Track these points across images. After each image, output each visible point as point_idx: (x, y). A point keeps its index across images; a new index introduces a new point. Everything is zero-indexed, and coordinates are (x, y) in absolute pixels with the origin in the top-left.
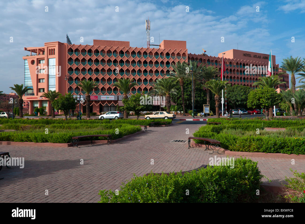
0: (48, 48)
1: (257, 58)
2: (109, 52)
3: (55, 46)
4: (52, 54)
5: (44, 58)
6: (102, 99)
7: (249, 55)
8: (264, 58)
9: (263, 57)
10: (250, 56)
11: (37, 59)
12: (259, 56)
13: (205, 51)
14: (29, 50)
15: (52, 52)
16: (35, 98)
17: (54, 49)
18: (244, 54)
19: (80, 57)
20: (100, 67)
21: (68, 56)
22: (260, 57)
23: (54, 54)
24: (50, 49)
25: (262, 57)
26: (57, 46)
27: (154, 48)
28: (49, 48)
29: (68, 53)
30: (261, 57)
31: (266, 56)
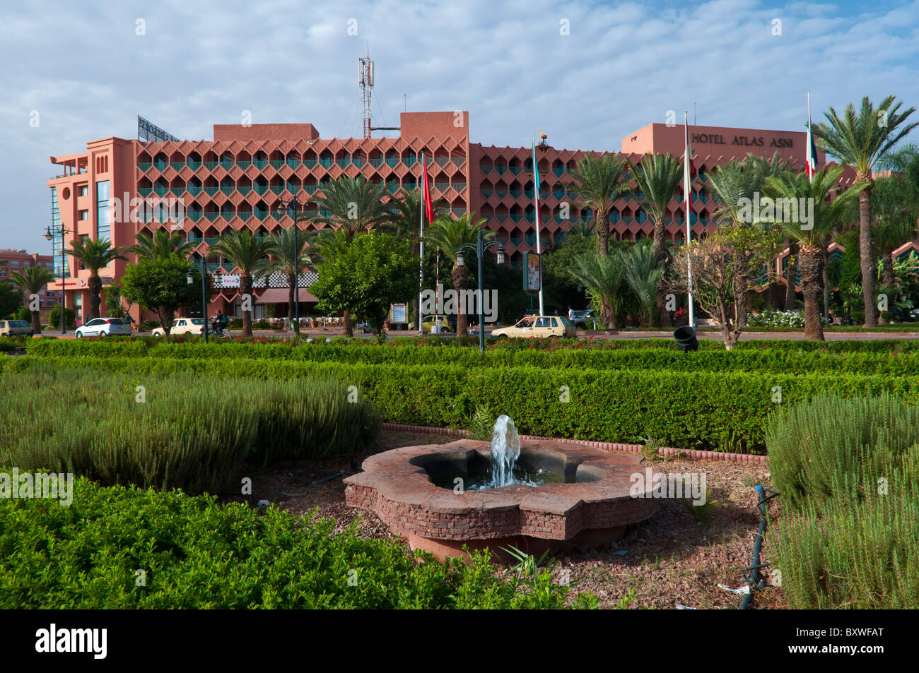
0: (93, 154)
1: (747, 144)
2: (244, 156)
3: (107, 150)
4: (102, 172)
5: (87, 182)
6: (225, 285)
7: (716, 139)
8: (778, 144)
9: (774, 141)
10: (718, 141)
11: (75, 184)
12: (757, 138)
13: (544, 137)
14: (61, 163)
15: (101, 165)
16: (71, 284)
17: (106, 157)
18: (696, 135)
19: (167, 174)
20: (221, 200)
21: (137, 174)
22: (758, 143)
23: (107, 171)
24: (98, 158)
25: (767, 141)
26: (111, 147)
27: (384, 139)
28: (97, 156)
29: (138, 165)
30: (762, 142)
31: (786, 137)
